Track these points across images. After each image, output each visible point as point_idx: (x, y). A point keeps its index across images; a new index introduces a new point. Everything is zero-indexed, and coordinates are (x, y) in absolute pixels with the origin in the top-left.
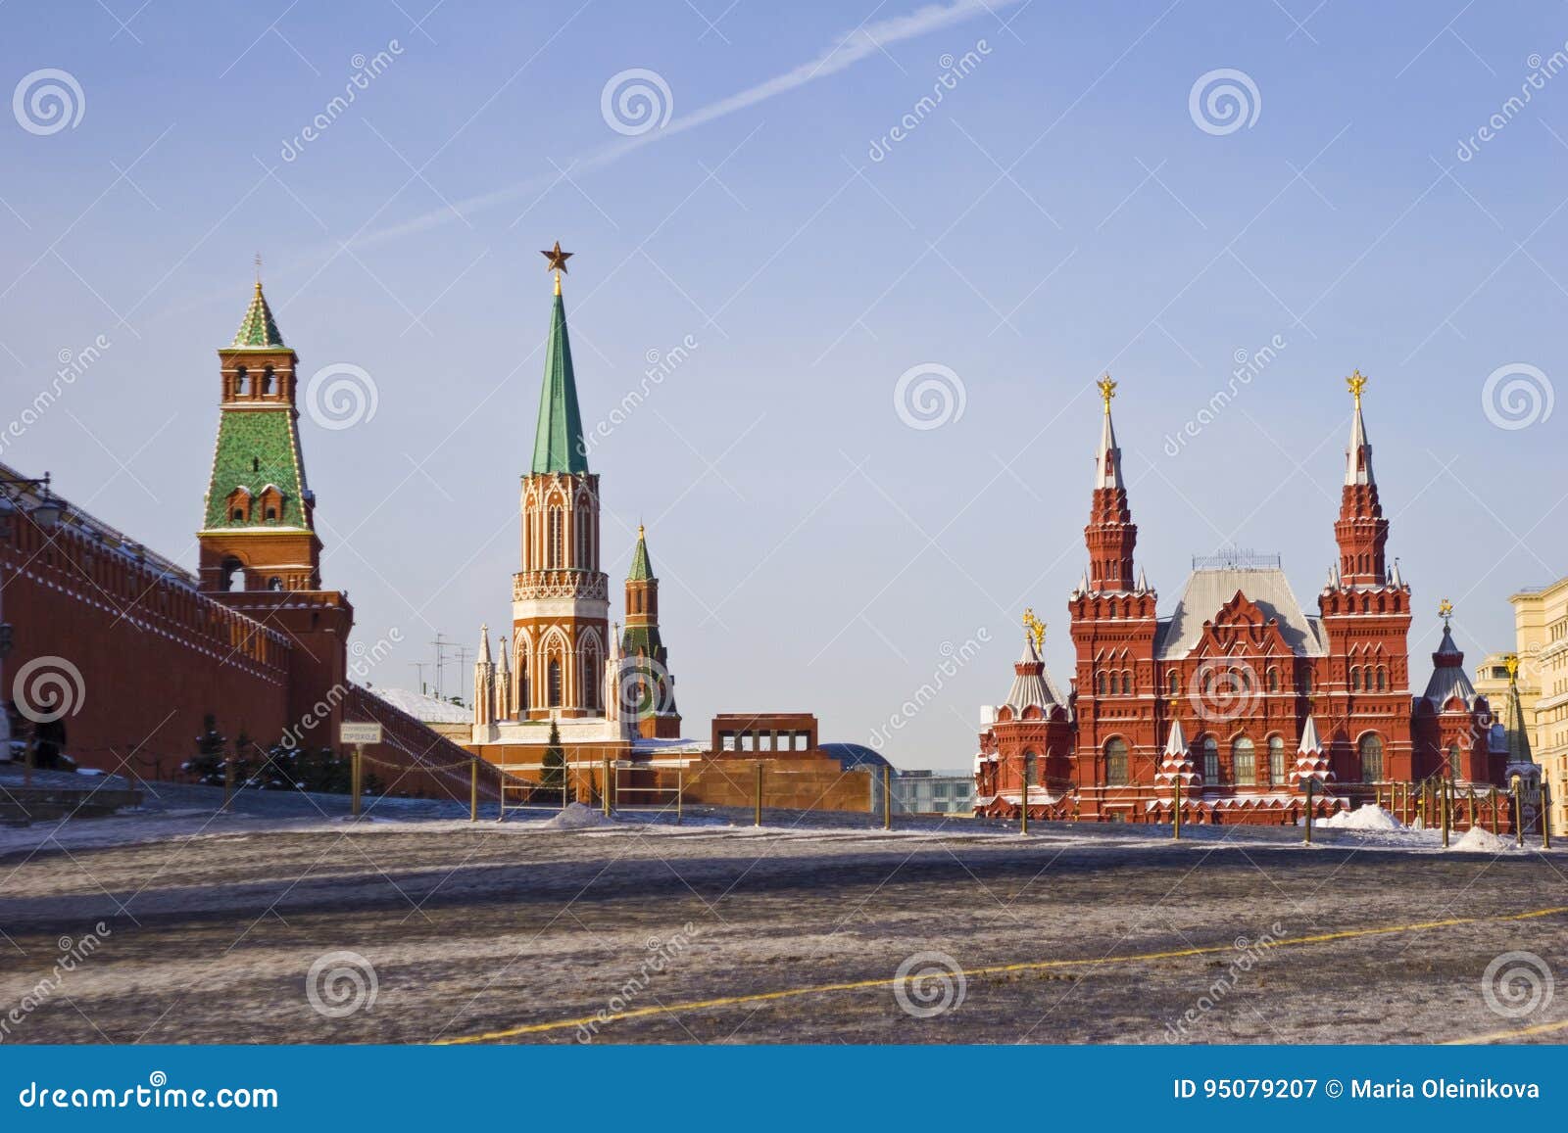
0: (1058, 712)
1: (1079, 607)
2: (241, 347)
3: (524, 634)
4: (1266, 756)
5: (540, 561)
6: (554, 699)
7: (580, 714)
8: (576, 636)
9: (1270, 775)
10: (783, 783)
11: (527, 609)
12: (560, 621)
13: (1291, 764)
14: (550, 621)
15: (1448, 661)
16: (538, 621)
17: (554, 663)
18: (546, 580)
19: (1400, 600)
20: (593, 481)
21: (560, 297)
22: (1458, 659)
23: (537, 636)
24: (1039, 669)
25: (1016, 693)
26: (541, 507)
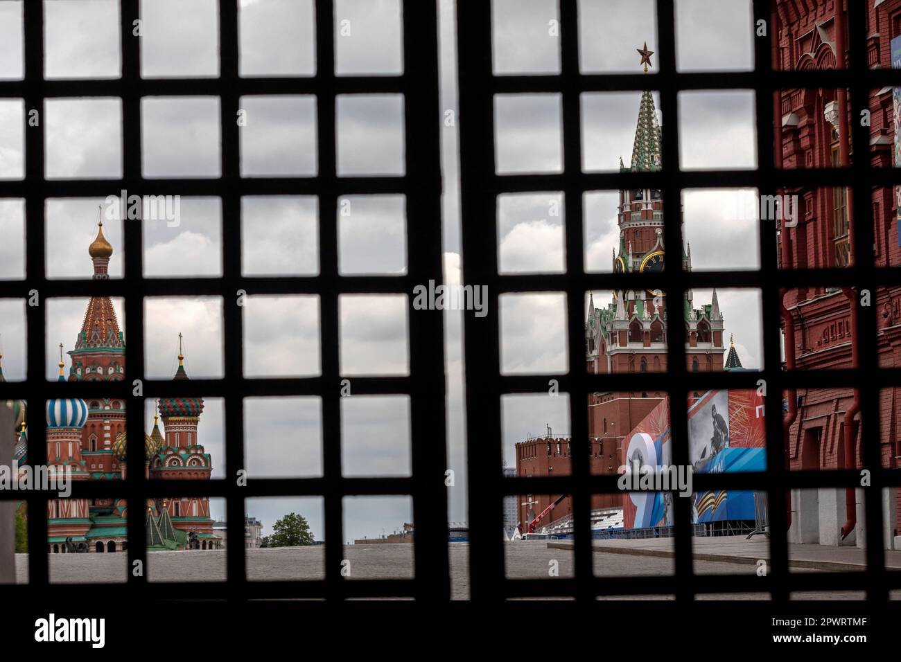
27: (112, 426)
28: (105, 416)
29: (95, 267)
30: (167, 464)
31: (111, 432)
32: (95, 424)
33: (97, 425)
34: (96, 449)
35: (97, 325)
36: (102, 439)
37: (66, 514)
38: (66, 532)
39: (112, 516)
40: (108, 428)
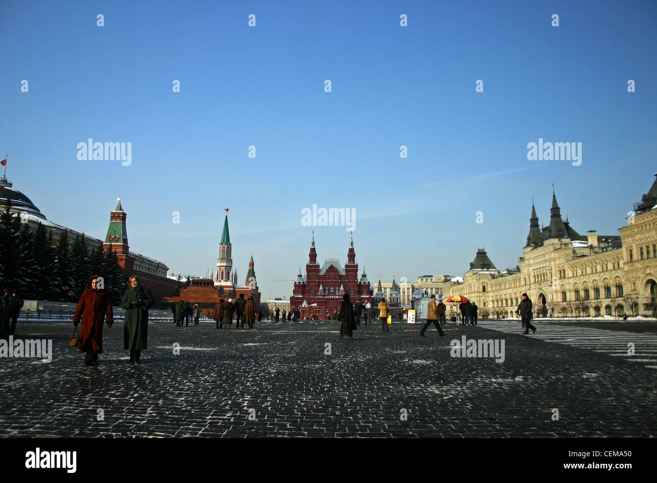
0: (303, 283)
1: (307, 266)
2: (115, 211)
3: (218, 268)
4: (335, 290)
5: (221, 257)
6: (222, 279)
7: (226, 281)
8: (226, 269)
9: (335, 293)
10: (202, 292)
11: (219, 264)
12: (224, 266)
13: (339, 292)
14: (222, 266)
15: (364, 276)
16: (220, 266)
17: (222, 273)
18: (222, 259)
19: (357, 266)
20: (230, 245)
21: (227, 216)
22: (366, 276)
23: (220, 269)
24: (301, 276)
25: (297, 280)
26: (222, 248)
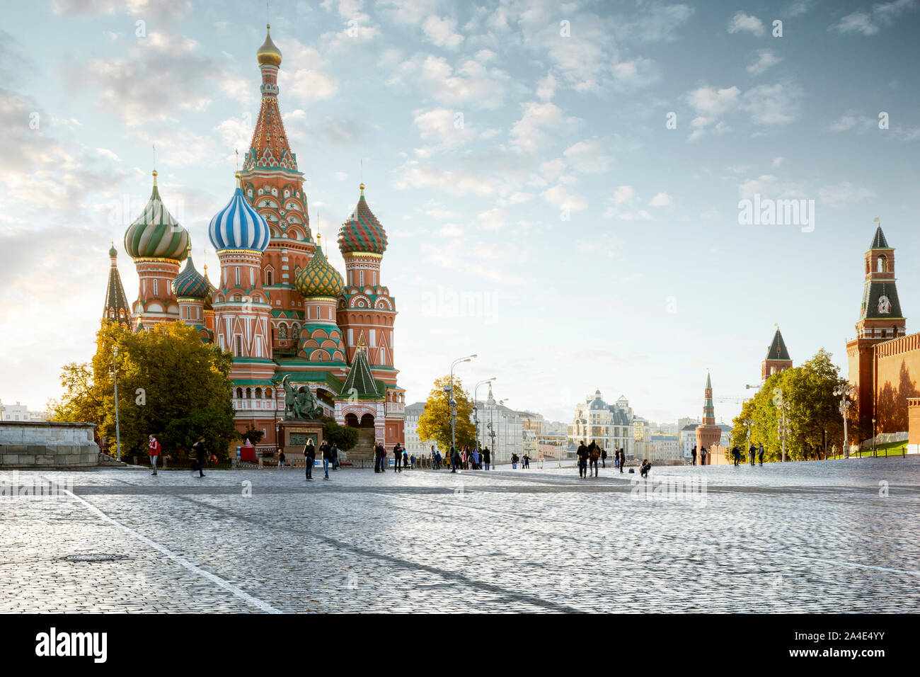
27: (290, 257)
28: (283, 245)
29: (263, 76)
30: (353, 305)
31: (289, 264)
32: (271, 254)
33: (273, 255)
34: (273, 283)
35: (268, 142)
36: (280, 272)
37: (250, 354)
38: (250, 374)
39: (296, 360)
40: (286, 259)
